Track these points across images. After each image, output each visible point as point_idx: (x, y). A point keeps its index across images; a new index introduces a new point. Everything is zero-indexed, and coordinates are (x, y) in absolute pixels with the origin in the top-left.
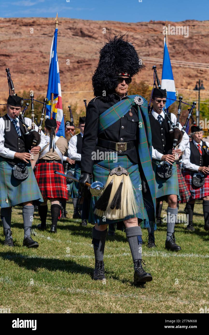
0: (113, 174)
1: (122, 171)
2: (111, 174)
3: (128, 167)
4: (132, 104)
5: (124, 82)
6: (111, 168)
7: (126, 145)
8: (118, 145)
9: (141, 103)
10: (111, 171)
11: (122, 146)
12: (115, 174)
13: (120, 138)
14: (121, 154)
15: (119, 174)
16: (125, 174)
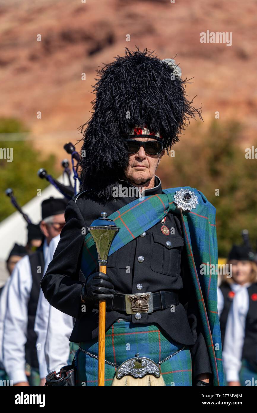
0: (124, 375)
1: (146, 367)
2: (119, 375)
3: (160, 356)
4: (168, 208)
5: (142, 152)
6: (120, 359)
7: (151, 298)
8: (131, 299)
9: (190, 204)
10: (118, 368)
11: (140, 301)
12: (129, 375)
13: (134, 283)
14: (141, 322)
15: (139, 373)
16: (153, 374)
